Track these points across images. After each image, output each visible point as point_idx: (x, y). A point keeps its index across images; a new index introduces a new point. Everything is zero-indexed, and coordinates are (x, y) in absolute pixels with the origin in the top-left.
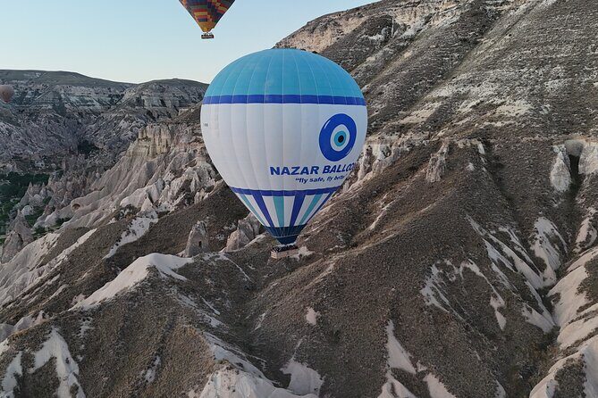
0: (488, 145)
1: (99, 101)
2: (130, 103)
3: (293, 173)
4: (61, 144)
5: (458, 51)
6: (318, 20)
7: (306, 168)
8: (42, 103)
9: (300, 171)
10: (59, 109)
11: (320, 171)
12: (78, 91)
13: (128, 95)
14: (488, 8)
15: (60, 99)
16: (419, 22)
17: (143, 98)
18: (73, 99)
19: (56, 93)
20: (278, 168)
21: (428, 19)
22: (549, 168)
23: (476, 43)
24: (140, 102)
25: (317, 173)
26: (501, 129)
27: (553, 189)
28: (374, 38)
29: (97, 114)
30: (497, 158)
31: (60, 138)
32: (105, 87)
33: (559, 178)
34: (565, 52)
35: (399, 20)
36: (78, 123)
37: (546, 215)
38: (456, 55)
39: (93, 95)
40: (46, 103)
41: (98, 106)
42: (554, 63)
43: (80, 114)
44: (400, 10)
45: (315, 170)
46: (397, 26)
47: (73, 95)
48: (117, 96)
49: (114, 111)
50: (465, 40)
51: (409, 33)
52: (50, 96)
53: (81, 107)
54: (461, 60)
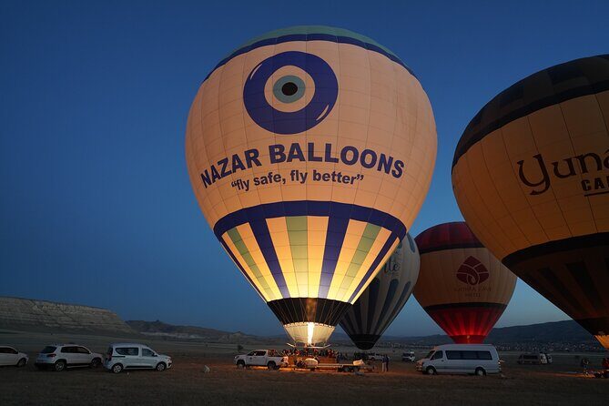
9: (229, 167)
11: (264, 157)
45: (252, 157)
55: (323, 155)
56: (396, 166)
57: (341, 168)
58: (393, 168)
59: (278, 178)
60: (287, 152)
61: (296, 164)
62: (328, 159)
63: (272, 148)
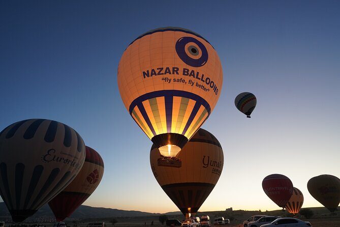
3: (159, 74)
7: (168, 68)
9: (163, 71)
11: (181, 72)
20: (148, 71)
25: (178, 73)
45: (176, 70)
55: (201, 78)
57: (205, 84)
59: (184, 81)
63: (184, 69)
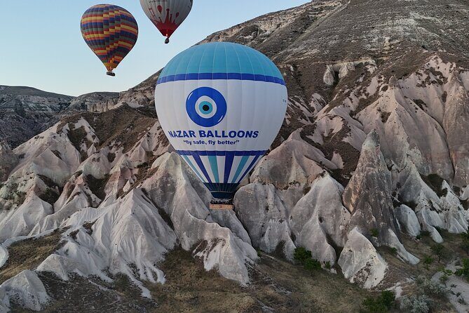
0: (295, 67)
1: (51, 107)
2: (76, 107)
4: (23, 134)
5: (292, 37)
6: (214, 34)
7: (184, 132)
8: (6, 108)
10: (20, 112)
11: (197, 134)
12: (35, 99)
13: (73, 103)
14: (310, 16)
15: (21, 105)
16: (273, 27)
17: (86, 103)
18: (31, 105)
19: (18, 100)
21: (278, 26)
22: (323, 75)
23: (302, 33)
24: (83, 106)
25: (195, 136)
26: (302, 60)
27: (324, 83)
28: (247, 37)
29: (50, 116)
30: (299, 72)
31: (22, 130)
32: (55, 97)
33: (327, 79)
34: (341, 29)
35: (262, 28)
36: (35, 122)
37: (319, 93)
38: (290, 39)
39: (47, 103)
40: (9, 108)
41: (50, 111)
42: (335, 34)
43: (37, 116)
44: (262, 22)
45: (192, 133)
46: (261, 31)
47: (31, 102)
48: (66, 104)
49: (63, 113)
50: (296, 31)
51: (268, 33)
52: (13, 103)
53: (37, 111)
54: (293, 41)
55: (221, 135)
56: (254, 133)
57: (229, 139)
58: (253, 134)
59: (203, 142)
60: (206, 134)
61: (210, 138)
62: (223, 136)
63: (200, 132)
